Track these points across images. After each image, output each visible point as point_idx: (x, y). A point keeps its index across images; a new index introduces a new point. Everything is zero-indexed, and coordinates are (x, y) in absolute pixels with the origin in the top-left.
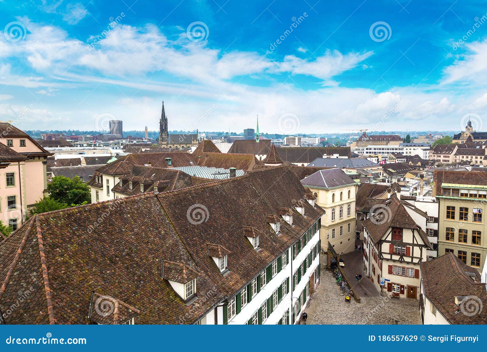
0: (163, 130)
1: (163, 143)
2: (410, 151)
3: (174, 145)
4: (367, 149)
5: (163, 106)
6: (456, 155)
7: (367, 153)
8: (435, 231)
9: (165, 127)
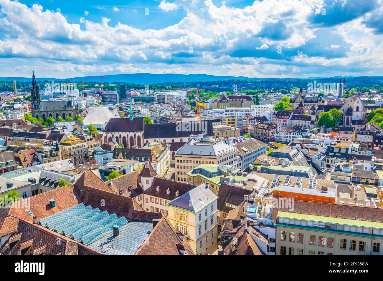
0: (35, 97)
1: (36, 111)
2: (259, 112)
3: (47, 113)
4: (226, 111)
5: (33, 73)
6: (292, 119)
7: (226, 114)
8: (273, 248)
9: (37, 95)
